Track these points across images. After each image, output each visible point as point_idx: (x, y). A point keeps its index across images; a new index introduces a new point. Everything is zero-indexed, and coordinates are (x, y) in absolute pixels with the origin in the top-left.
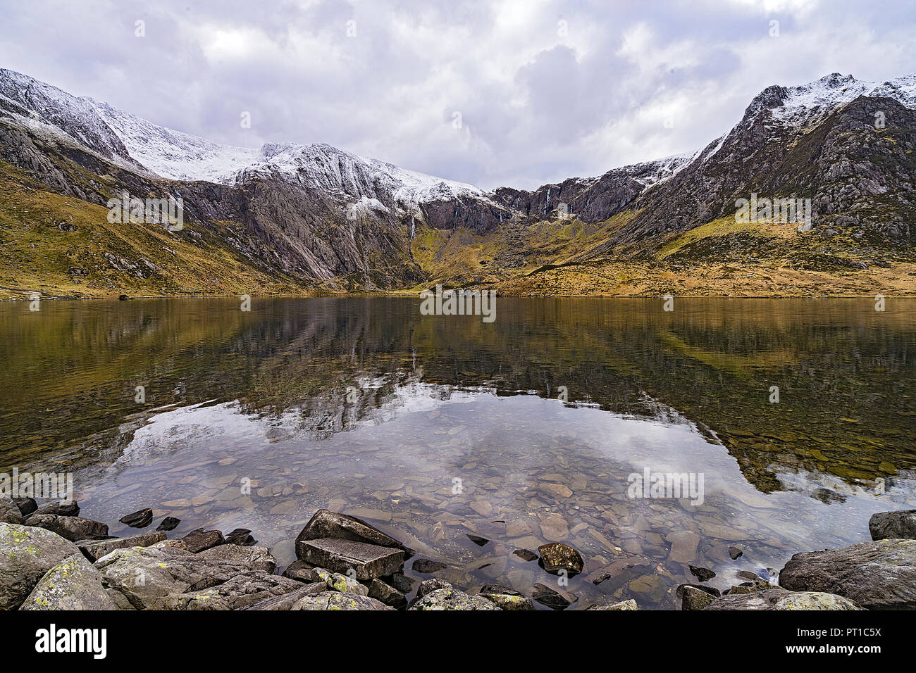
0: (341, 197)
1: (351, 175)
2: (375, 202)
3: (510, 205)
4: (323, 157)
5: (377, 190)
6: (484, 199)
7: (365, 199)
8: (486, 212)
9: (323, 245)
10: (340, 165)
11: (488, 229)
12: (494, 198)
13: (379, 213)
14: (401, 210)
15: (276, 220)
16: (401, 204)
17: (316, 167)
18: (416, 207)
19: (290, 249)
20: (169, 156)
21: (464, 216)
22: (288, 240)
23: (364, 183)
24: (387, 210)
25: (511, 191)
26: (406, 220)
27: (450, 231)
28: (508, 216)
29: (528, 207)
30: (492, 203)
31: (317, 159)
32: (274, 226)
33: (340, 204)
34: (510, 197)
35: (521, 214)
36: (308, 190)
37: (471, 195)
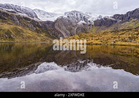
0: (76, 21)
1: (79, 16)
2: (83, 22)
3: (117, 19)
4: (73, 13)
5: (84, 19)
6: (110, 18)
7: (81, 21)
8: (109, 21)
9: (68, 32)
10: (77, 14)
11: (109, 26)
12: (113, 17)
13: (84, 24)
14: (89, 23)
15: (59, 27)
16: (89, 21)
17: (72, 16)
18: (93, 22)
19: (60, 33)
20: (48, 17)
21: (104, 23)
22: (61, 31)
23: (81, 18)
24: (86, 23)
25: (118, 15)
26: (90, 25)
27: (99, 27)
28: (116, 22)
29: (123, 18)
30: (112, 19)
31: (72, 14)
32: (58, 28)
33: (75, 23)
34: (117, 17)
35: (120, 21)
36: (69, 21)
37: (106, 17)
